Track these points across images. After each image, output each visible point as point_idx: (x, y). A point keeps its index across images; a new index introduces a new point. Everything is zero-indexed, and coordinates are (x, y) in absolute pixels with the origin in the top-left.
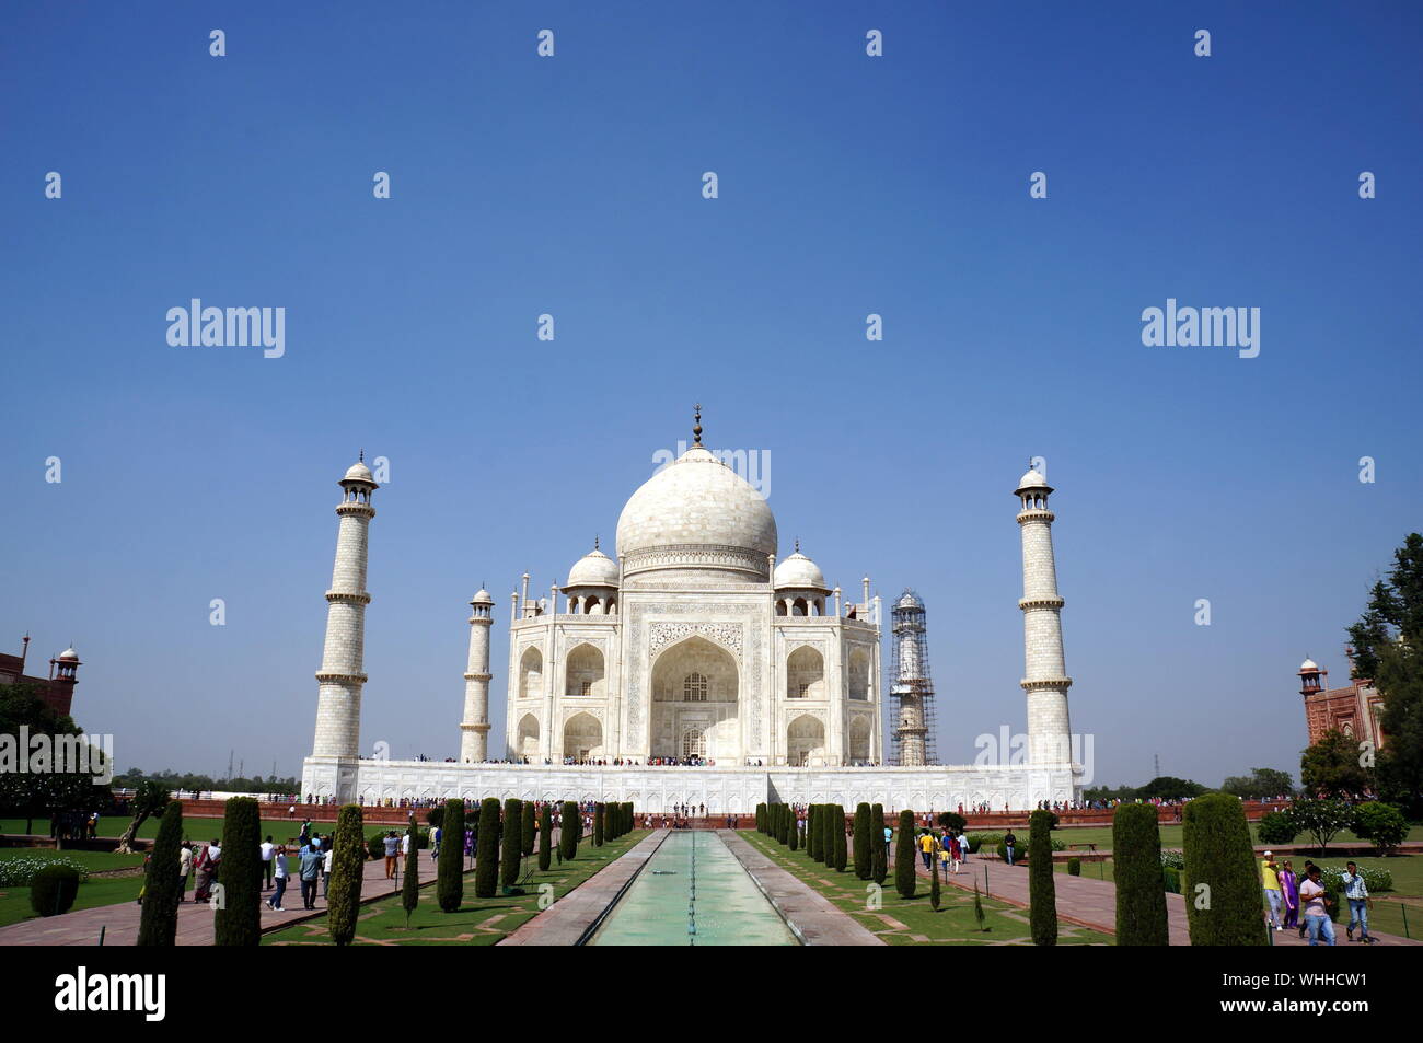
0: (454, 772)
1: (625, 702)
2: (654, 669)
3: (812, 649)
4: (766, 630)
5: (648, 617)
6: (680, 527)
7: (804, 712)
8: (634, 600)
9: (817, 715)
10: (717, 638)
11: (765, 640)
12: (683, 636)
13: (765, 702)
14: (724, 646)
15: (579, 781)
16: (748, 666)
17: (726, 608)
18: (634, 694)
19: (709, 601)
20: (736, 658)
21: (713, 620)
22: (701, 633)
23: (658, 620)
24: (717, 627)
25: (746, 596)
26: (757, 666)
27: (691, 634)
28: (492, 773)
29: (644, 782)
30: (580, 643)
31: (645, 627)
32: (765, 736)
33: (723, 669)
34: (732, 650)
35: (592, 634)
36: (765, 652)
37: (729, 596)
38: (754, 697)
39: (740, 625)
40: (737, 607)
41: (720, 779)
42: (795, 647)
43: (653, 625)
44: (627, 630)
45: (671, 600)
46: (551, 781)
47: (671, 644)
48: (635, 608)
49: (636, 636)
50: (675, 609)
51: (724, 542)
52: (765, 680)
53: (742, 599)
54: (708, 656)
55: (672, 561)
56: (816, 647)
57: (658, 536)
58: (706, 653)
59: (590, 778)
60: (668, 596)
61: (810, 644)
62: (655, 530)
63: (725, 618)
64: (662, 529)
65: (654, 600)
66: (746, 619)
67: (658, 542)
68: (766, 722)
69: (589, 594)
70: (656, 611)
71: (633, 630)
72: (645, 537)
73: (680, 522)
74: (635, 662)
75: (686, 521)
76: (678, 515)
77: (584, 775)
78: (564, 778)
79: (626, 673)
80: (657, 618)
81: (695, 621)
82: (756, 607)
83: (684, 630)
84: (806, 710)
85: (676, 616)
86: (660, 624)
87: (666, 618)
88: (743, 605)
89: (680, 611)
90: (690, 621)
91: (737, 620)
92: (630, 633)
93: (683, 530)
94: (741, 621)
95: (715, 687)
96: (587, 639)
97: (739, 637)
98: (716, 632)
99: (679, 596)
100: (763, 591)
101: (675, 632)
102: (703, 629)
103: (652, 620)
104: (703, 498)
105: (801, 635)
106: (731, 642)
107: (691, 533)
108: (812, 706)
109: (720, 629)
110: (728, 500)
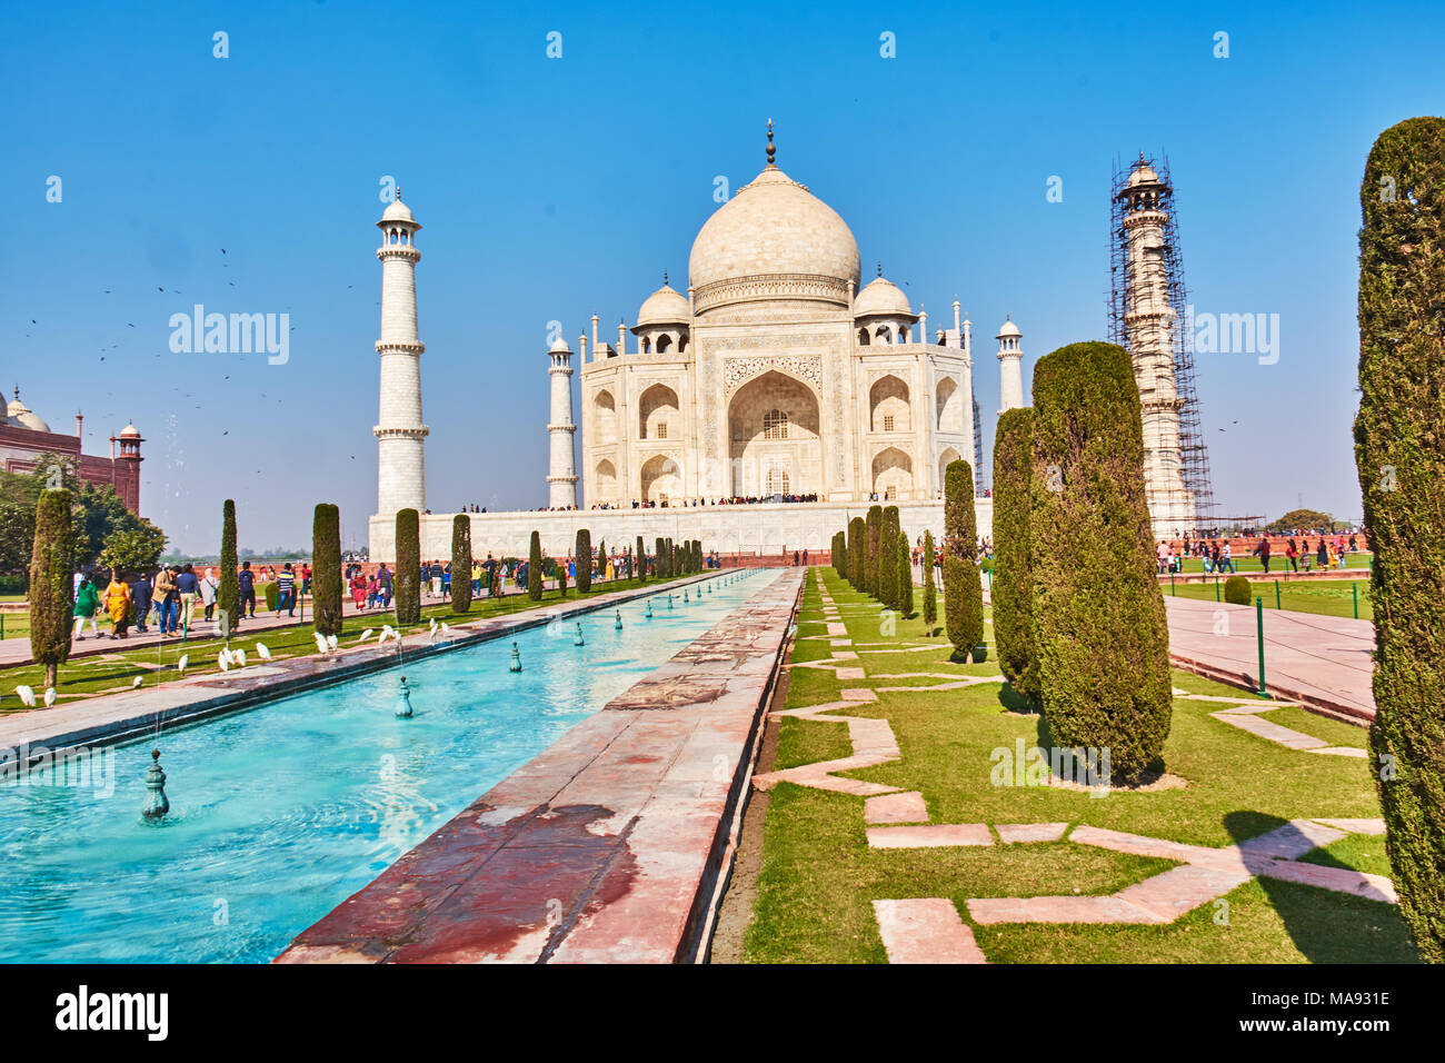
0: (524, 522)
2: (732, 406)
3: (896, 379)
4: (846, 361)
5: (721, 354)
6: (753, 257)
7: (889, 446)
8: (705, 336)
9: (903, 449)
10: (794, 371)
11: (845, 371)
12: (759, 371)
13: (848, 437)
14: (801, 379)
15: (654, 524)
16: (828, 398)
17: (803, 339)
18: (711, 434)
19: (787, 333)
20: (816, 391)
21: (791, 354)
22: (778, 368)
23: (732, 356)
24: (793, 362)
25: (825, 325)
26: (838, 399)
27: (767, 368)
28: (562, 521)
29: (719, 521)
30: (651, 383)
31: (720, 364)
32: (849, 471)
33: (804, 404)
34: (810, 384)
35: (663, 374)
36: (846, 384)
37: (807, 327)
38: (836, 431)
39: (819, 357)
40: (815, 339)
41: (797, 516)
42: (878, 377)
43: (728, 361)
44: (700, 367)
45: (745, 334)
46: (626, 525)
47: (746, 380)
48: (707, 345)
49: (709, 373)
50: (748, 343)
51: (801, 270)
52: (846, 413)
53: (820, 329)
54: (787, 392)
55: (747, 293)
56: (900, 376)
57: (731, 268)
58: (785, 388)
59: (664, 520)
60: (742, 329)
61: (893, 375)
62: (728, 262)
63: (803, 351)
64: (735, 260)
65: (727, 335)
66: (825, 351)
67: (731, 275)
68: (849, 457)
69: (660, 334)
70: (730, 346)
71: (707, 367)
72: (719, 270)
73: (754, 251)
74: (710, 401)
75: (760, 250)
76: (751, 244)
77: (658, 517)
78: (638, 521)
79: (701, 414)
80: (732, 353)
81: (770, 355)
82: (835, 336)
83: (759, 365)
84: (892, 443)
85: (751, 350)
86: (733, 360)
87: (741, 354)
88: (822, 336)
89: (755, 345)
90: (766, 354)
91: (815, 351)
92: (703, 370)
93: (756, 260)
94: (820, 353)
95: (796, 424)
96: (659, 379)
97: (818, 369)
98: (793, 365)
99: (753, 330)
100: (841, 319)
101: (751, 367)
102: (780, 362)
103: (726, 356)
104: (778, 224)
105: (883, 364)
106: (809, 375)
107: (765, 262)
108: (898, 439)
109: (798, 362)
110: (804, 225)
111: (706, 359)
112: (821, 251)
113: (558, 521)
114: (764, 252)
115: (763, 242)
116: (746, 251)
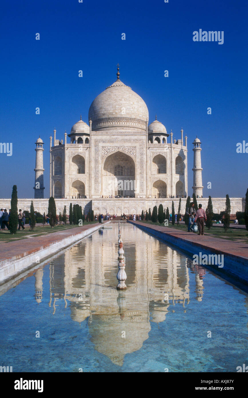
1: (93, 176)
4: (145, 149)
5: (101, 145)
7: (159, 179)
8: (96, 138)
9: (164, 180)
10: (126, 152)
11: (145, 152)
12: (114, 151)
13: (145, 175)
14: (129, 154)
16: (138, 162)
17: (129, 141)
18: (96, 173)
19: (124, 138)
20: (134, 159)
21: (125, 145)
22: (121, 150)
24: (126, 148)
25: (137, 136)
26: (142, 162)
27: (116, 151)
28: (45, 202)
29: (101, 204)
30: (75, 155)
31: (100, 148)
32: (145, 187)
33: (130, 163)
34: (132, 156)
35: (80, 151)
36: (145, 157)
37: (131, 136)
38: (141, 173)
39: (135, 147)
40: (134, 140)
41: (128, 202)
42: (155, 155)
43: (103, 147)
44: (93, 149)
45: (110, 138)
47: (109, 154)
48: (96, 141)
49: (97, 151)
50: (111, 141)
51: (128, 116)
52: (144, 167)
54: (124, 159)
55: (110, 123)
56: (163, 155)
57: (104, 114)
58: (123, 157)
60: (108, 136)
61: (161, 154)
63: (130, 144)
64: (105, 112)
65: (103, 138)
66: (137, 145)
67: (104, 117)
68: (145, 182)
69: (79, 137)
70: (104, 142)
71: (95, 149)
73: (112, 109)
74: (96, 161)
76: (112, 106)
80: (104, 145)
81: (118, 145)
82: (140, 140)
83: (114, 149)
84: (159, 178)
85: (111, 144)
86: (105, 147)
87: (108, 145)
88: (136, 140)
89: (113, 142)
90: (116, 145)
91: (134, 145)
92: (94, 150)
93: (113, 112)
94: (135, 145)
95: (126, 170)
96: (78, 153)
97: (135, 151)
98: (126, 149)
99: (112, 137)
100: (143, 134)
101: (111, 150)
102: (121, 148)
103: (103, 145)
104: (121, 100)
105: (158, 150)
106: (132, 153)
107: (116, 113)
108: (162, 177)
109: (128, 148)
110: (130, 101)
111: (95, 146)
112: (136, 110)
113: (43, 202)
114: (116, 110)
115: (115, 106)
116: (109, 109)
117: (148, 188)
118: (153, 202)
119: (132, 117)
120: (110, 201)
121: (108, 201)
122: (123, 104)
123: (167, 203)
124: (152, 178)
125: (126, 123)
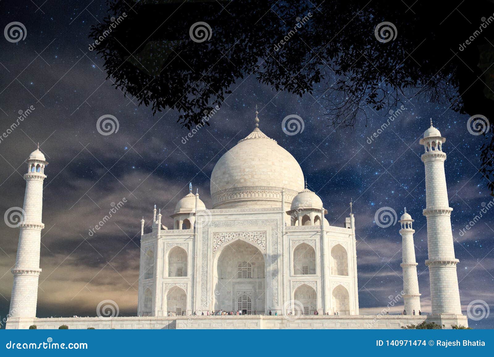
3: (308, 245)
4: (280, 235)
5: (212, 230)
7: (303, 283)
9: (311, 285)
10: (251, 240)
11: (280, 240)
12: (232, 239)
13: (280, 278)
14: (255, 244)
16: (270, 256)
17: (255, 222)
18: (204, 274)
19: (247, 219)
20: (263, 252)
21: (249, 230)
22: (242, 238)
23: (217, 231)
24: (251, 234)
25: (268, 215)
26: (275, 255)
27: (236, 239)
30: (174, 247)
31: (211, 236)
32: (280, 297)
33: (260, 259)
34: (260, 247)
35: (179, 241)
37: (258, 216)
38: (274, 274)
39: (265, 232)
40: (263, 222)
42: (298, 244)
43: (215, 234)
44: (199, 237)
45: (225, 219)
47: (225, 245)
49: (206, 240)
50: (227, 225)
52: (280, 264)
53: (266, 217)
56: (310, 243)
58: (249, 249)
60: (223, 217)
61: (306, 242)
63: (256, 229)
65: (215, 220)
66: (268, 228)
70: (216, 226)
71: (203, 237)
74: (205, 256)
79: (199, 263)
80: (217, 230)
81: (239, 231)
82: (274, 220)
83: (232, 236)
85: (227, 228)
86: (218, 233)
87: (222, 230)
88: (266, 220)
89: (230, 225)
90: (235, 230)
91: (263, 229)
92: (201, 239)
93: (241, 179)
94: (265, 230)
95: (256, 270)
96: (177, 244)
97: (264, 239)
98: (250, 236)
99: (229, 217)
100: (277, 212)
101: (227, 237)
102: (243, 235)
103: (214, 231)
104: (253, 160)
105: (300, 237)
106: (259, 242)
107: (245, 180)
108: (308, 279)
109: (253, 235)
110: (267, 160)
111: (202, 233)
114: (245, 175)
115: (244, 169)
116: (235, 174)
117: (285, 299)
118: (276, 322)
119: (271, 185)
120: (204, 321)
121: (200, 321)
122: (256, 166)
123: (298, 323)
124: (291, 282)
125: (261, 194)
